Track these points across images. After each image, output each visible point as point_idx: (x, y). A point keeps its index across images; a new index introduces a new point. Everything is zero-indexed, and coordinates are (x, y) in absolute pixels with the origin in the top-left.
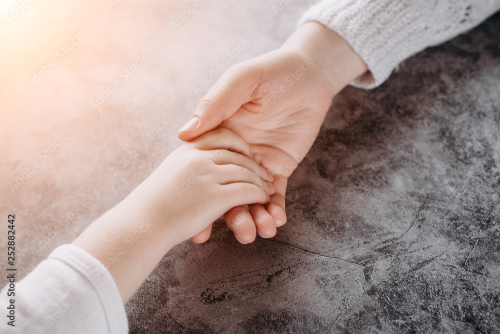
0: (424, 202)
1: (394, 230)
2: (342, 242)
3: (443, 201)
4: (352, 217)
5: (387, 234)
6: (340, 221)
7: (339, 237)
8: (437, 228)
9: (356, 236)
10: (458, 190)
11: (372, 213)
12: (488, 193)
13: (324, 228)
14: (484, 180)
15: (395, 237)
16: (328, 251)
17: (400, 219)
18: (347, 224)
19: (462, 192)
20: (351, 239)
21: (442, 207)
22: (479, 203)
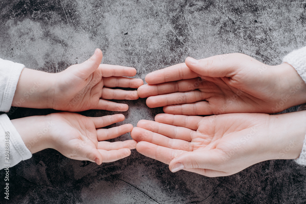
0: (221, 182)
1: (200, 196)
2: (171, 197)
3: (231, 184)
4: (181, 181)
5: (195, 198)
6: (173, 183)
7: (170, 193)
8: (222, 200)
9: (179, 195)
10: (242, 179)
11: (192, 182)
12: (257, 185)
13: (164, 185)
14: (258, 176)
15: (199, 200)
16: (162, 201)
17: (205, 190)
18: (177, 185)
19: (244, 181)
20: (176, 196)
21: (229, 188)
22: (250, 190)
